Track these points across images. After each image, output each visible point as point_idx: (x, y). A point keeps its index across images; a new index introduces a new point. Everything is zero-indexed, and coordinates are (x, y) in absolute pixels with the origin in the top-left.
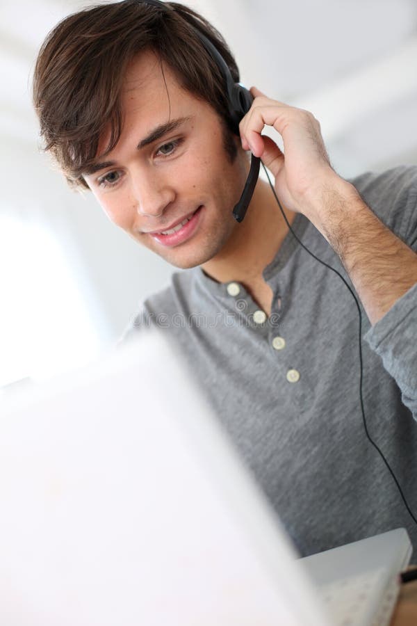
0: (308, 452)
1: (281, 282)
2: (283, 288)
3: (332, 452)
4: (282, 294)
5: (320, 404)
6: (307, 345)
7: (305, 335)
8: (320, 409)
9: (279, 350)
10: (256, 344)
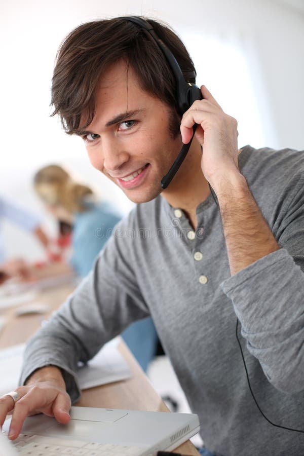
0: (206, 330)
1: (205, 217)
2: (206, 221)
3: (220, 334)
4: (204, 225)
5: (216, 303)
6: (215, 262)
7: (215, 255)
8: (216, 305)
9: (197, 261)
10: (187, 253)
